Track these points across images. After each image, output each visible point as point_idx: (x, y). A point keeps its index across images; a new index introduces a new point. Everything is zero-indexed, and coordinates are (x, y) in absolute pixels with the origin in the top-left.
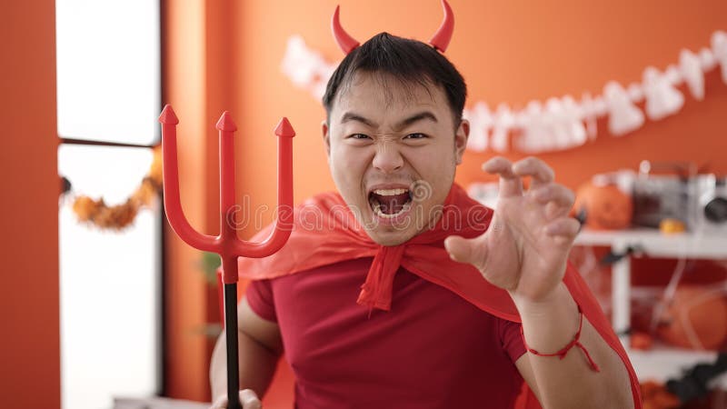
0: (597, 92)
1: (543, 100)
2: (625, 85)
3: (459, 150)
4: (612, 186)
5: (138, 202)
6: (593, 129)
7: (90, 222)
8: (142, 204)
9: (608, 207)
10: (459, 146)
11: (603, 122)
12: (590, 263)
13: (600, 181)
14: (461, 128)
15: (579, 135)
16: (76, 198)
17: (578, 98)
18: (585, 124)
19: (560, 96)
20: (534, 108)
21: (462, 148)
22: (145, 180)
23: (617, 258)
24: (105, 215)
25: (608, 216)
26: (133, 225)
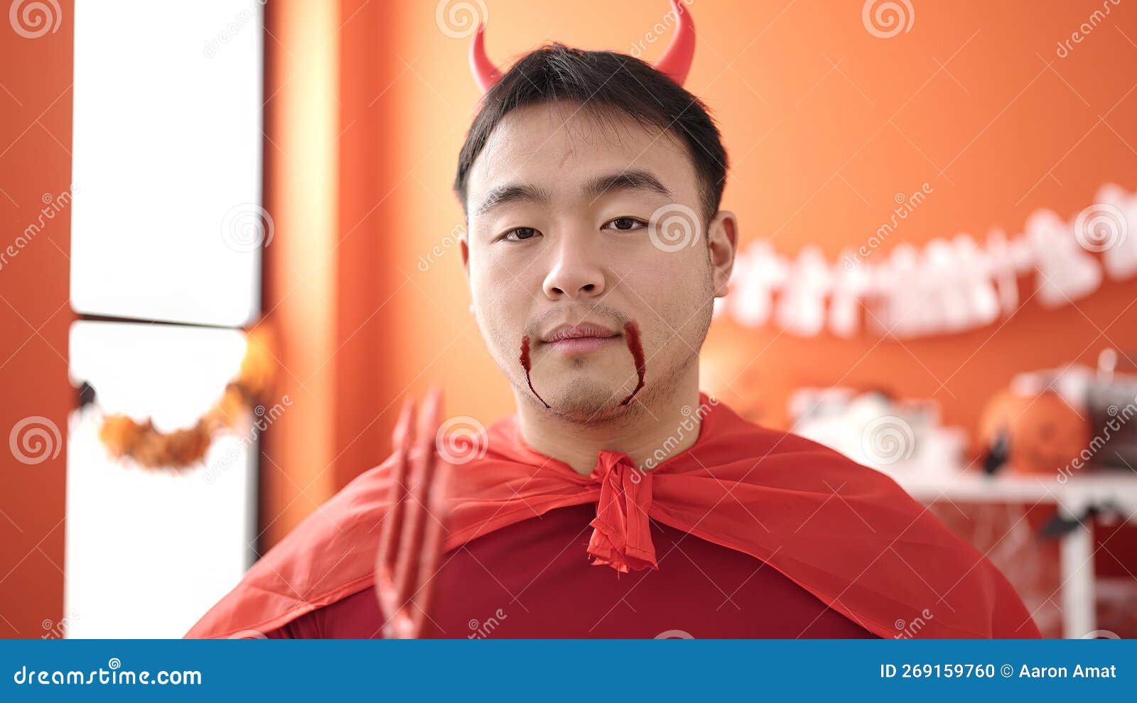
0: (1015, 229)
1: (920, 243)
2: (1066, 216)
3: (718, 270)
4: (1049, 396)
5: (215, 422)
6: (1010, 294)
7: (126, 457)
8: (220, 426)
9: (1047, 432)
10: (720, 264)
11: (1027, 281)
12: (1018, 533)
13: (1026, 385)
14: (717, 226)
15: (984, 305)
16: (105, 418)
17: (981, 239)
18: (995, 285)
19: (949, 235)
20: (904, 259)
21: (725, 267)
22: (230, 387)
23: (1069, 526)
24: (158, 446)
25: (1048, 449)
26: (203, 462)
